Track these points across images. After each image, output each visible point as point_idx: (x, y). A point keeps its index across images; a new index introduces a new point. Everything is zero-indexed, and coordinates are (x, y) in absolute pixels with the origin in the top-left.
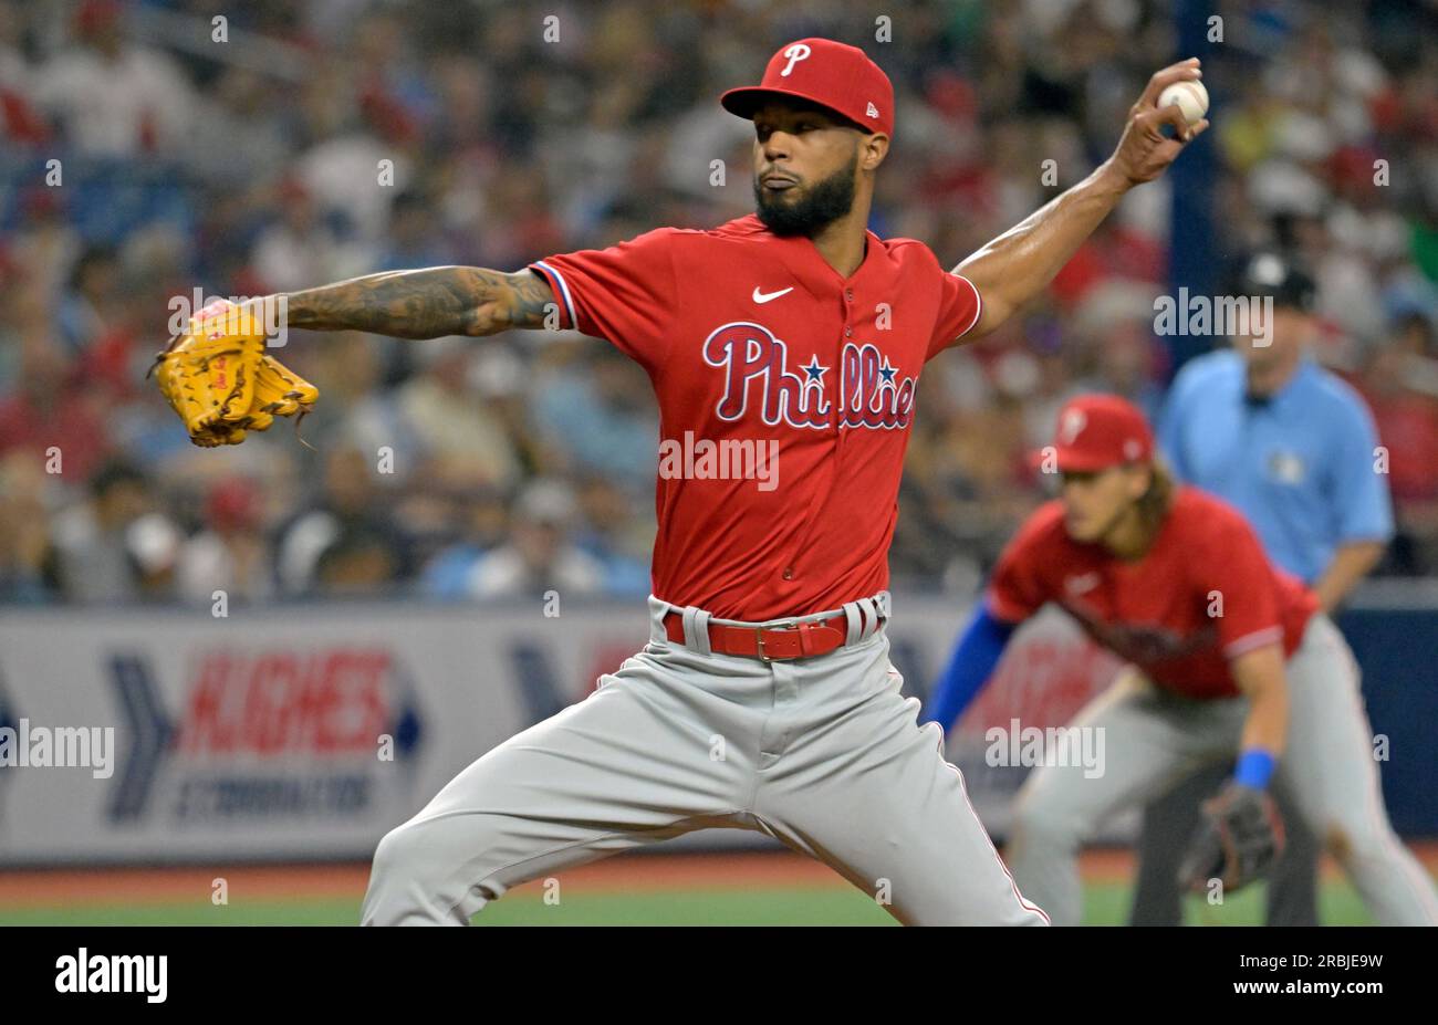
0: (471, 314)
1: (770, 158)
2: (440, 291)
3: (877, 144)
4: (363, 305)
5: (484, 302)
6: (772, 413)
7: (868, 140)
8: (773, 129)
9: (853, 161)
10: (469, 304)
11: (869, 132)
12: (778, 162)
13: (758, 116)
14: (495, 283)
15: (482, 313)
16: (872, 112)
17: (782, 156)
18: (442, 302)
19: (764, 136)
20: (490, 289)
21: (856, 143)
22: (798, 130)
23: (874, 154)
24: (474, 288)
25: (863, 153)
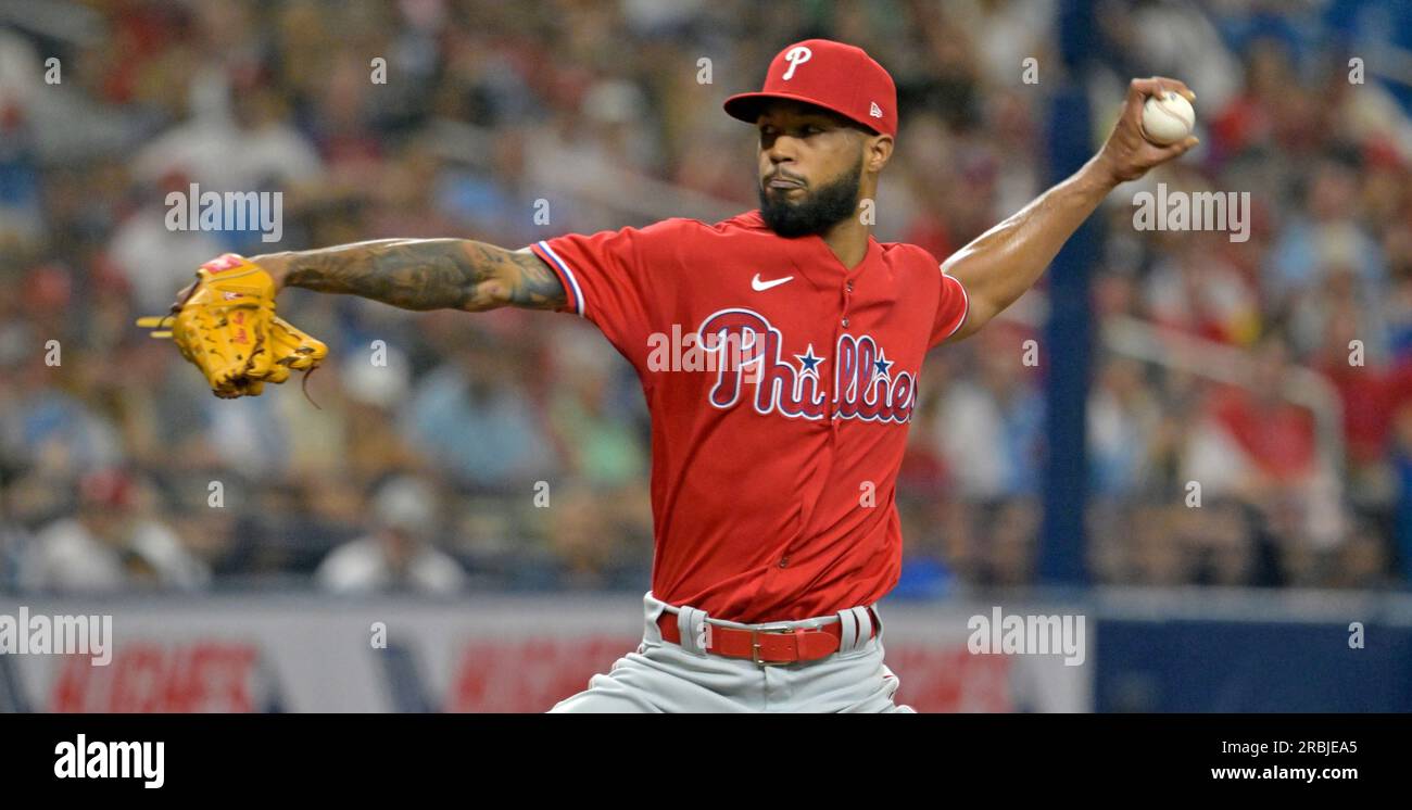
0: (472, 289)
1: (775, 161)
2: (446, 263)
3: (882, 145)
5: (487, 278)
7: (874, 141)
8: (779, 133)
9: (859, 165)
10: (473, 279)
11: (875, 133)
12: (782, 165)
13: (762, 120)
14: (500, 260)
15: (483, 290)
16: (876, 112)
17: (788, 159)
18: (446, 274)
19: (769, 141)
20: (494, 265)
21: (862, 143)
22: (804, 133)
23: (879, 156)
24: (479, 263)
25: (868, 155)
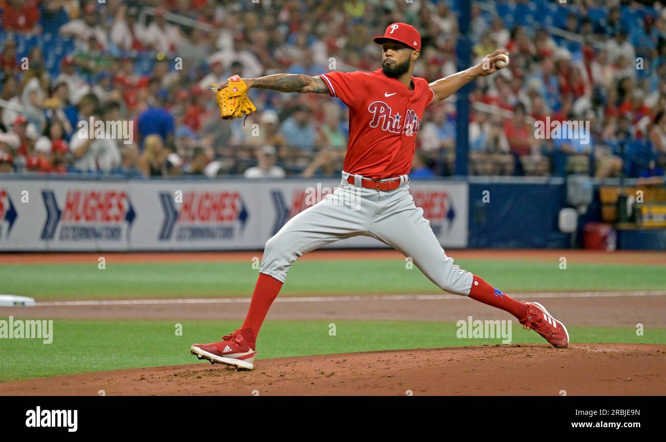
0: (302, 88)
1: (387, 56)
2: (296, 81)
3: (416, 53)
4: (275, 84)
5: (307, 85)
6: (385, 127)
7: (414, 52)
8: (388, 48)
9: (410, 57)
10: (303, 86)
11: (415, 50)
12: (389, 57)
13: (384, 44)
14: (310, 81)
15: (306, 88)
16: (415, 44)
17: (390, 56)
18: (296, 85)
19: (386, 50)
20: (309, 82)
21: (411, 52)
22: (395, 49)
23: (415, 56)
24: (305, 81)
25: (413, 55)
